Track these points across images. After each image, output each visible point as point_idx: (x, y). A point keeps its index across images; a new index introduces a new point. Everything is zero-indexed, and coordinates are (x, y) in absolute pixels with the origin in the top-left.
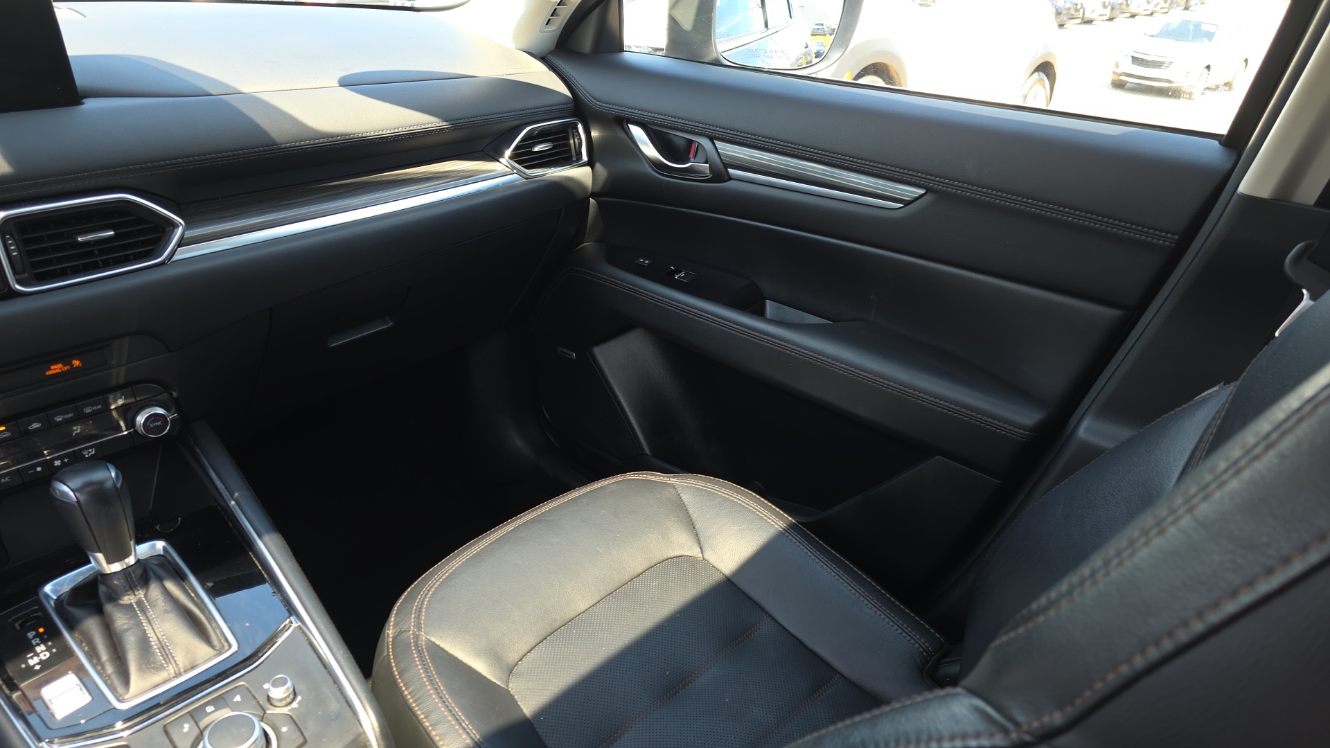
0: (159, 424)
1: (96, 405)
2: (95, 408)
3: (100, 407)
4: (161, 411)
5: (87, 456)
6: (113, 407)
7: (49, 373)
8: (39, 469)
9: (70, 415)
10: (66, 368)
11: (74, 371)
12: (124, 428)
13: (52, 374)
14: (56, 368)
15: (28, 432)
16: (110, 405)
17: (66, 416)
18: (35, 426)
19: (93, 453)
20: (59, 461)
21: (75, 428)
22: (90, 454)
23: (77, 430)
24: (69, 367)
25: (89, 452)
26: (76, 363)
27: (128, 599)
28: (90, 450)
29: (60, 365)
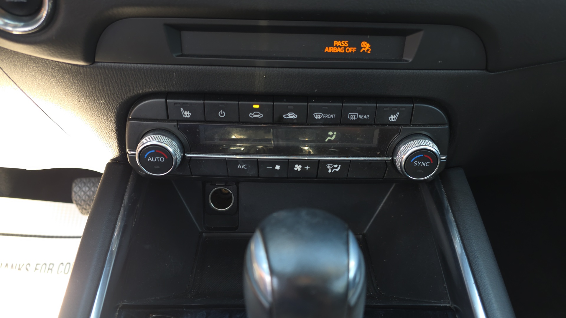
0: (424, 164)
1: (364, 114)
2: (361, 117)
3: (367, 117)
4: (432, 147)
5: (330, 171)
7: (329, 50)
8: (278, 167)
9: (331, 116)
10: (350, 50)
13: (331, 53)
14: (339, 46)
15: (281, 121)
17: (327, 116)
18: (291, 116)
19: (338, 170)
20: (300, 166)
21: (330, 133)
22: (334, 170)
23: (331, 136)
25: (334, 168)
26: (366, 46)
28: (336, 166)
29: (345, 43)
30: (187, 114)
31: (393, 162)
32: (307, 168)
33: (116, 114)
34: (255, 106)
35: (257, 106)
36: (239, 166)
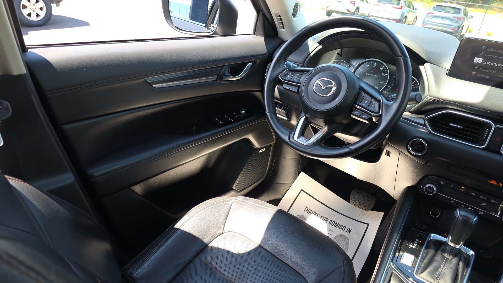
2: (495, 202)
3: (497, 203)
5: (480, 213)
6: (501, 206)
7: (489, 182)
8: (463, 206)
9: (485, 198)
10: (496, 184)
11: (498, 187)
12: (498, 215)
14: (493, 182)
15: (469, 194)
16: (501, 205)
17: (484, 198)
18: (473, 194)
19: (482, 214)
20: (470, 208)
21: (484, 203)
24: (497, 184)
26: (501, 185)
27: (446, 255)
28: (482, 213)
29: (495, 182)
30: (442, 183)
31: (501, 218)
32: (473, 210)
33: (423, 177)
34: (463, 188)
35: (464, 188)
36: (451, 201)
